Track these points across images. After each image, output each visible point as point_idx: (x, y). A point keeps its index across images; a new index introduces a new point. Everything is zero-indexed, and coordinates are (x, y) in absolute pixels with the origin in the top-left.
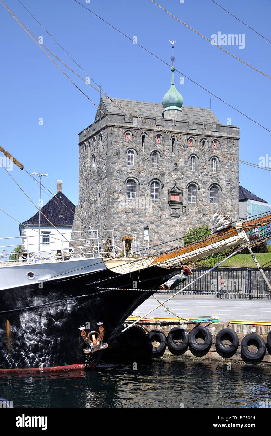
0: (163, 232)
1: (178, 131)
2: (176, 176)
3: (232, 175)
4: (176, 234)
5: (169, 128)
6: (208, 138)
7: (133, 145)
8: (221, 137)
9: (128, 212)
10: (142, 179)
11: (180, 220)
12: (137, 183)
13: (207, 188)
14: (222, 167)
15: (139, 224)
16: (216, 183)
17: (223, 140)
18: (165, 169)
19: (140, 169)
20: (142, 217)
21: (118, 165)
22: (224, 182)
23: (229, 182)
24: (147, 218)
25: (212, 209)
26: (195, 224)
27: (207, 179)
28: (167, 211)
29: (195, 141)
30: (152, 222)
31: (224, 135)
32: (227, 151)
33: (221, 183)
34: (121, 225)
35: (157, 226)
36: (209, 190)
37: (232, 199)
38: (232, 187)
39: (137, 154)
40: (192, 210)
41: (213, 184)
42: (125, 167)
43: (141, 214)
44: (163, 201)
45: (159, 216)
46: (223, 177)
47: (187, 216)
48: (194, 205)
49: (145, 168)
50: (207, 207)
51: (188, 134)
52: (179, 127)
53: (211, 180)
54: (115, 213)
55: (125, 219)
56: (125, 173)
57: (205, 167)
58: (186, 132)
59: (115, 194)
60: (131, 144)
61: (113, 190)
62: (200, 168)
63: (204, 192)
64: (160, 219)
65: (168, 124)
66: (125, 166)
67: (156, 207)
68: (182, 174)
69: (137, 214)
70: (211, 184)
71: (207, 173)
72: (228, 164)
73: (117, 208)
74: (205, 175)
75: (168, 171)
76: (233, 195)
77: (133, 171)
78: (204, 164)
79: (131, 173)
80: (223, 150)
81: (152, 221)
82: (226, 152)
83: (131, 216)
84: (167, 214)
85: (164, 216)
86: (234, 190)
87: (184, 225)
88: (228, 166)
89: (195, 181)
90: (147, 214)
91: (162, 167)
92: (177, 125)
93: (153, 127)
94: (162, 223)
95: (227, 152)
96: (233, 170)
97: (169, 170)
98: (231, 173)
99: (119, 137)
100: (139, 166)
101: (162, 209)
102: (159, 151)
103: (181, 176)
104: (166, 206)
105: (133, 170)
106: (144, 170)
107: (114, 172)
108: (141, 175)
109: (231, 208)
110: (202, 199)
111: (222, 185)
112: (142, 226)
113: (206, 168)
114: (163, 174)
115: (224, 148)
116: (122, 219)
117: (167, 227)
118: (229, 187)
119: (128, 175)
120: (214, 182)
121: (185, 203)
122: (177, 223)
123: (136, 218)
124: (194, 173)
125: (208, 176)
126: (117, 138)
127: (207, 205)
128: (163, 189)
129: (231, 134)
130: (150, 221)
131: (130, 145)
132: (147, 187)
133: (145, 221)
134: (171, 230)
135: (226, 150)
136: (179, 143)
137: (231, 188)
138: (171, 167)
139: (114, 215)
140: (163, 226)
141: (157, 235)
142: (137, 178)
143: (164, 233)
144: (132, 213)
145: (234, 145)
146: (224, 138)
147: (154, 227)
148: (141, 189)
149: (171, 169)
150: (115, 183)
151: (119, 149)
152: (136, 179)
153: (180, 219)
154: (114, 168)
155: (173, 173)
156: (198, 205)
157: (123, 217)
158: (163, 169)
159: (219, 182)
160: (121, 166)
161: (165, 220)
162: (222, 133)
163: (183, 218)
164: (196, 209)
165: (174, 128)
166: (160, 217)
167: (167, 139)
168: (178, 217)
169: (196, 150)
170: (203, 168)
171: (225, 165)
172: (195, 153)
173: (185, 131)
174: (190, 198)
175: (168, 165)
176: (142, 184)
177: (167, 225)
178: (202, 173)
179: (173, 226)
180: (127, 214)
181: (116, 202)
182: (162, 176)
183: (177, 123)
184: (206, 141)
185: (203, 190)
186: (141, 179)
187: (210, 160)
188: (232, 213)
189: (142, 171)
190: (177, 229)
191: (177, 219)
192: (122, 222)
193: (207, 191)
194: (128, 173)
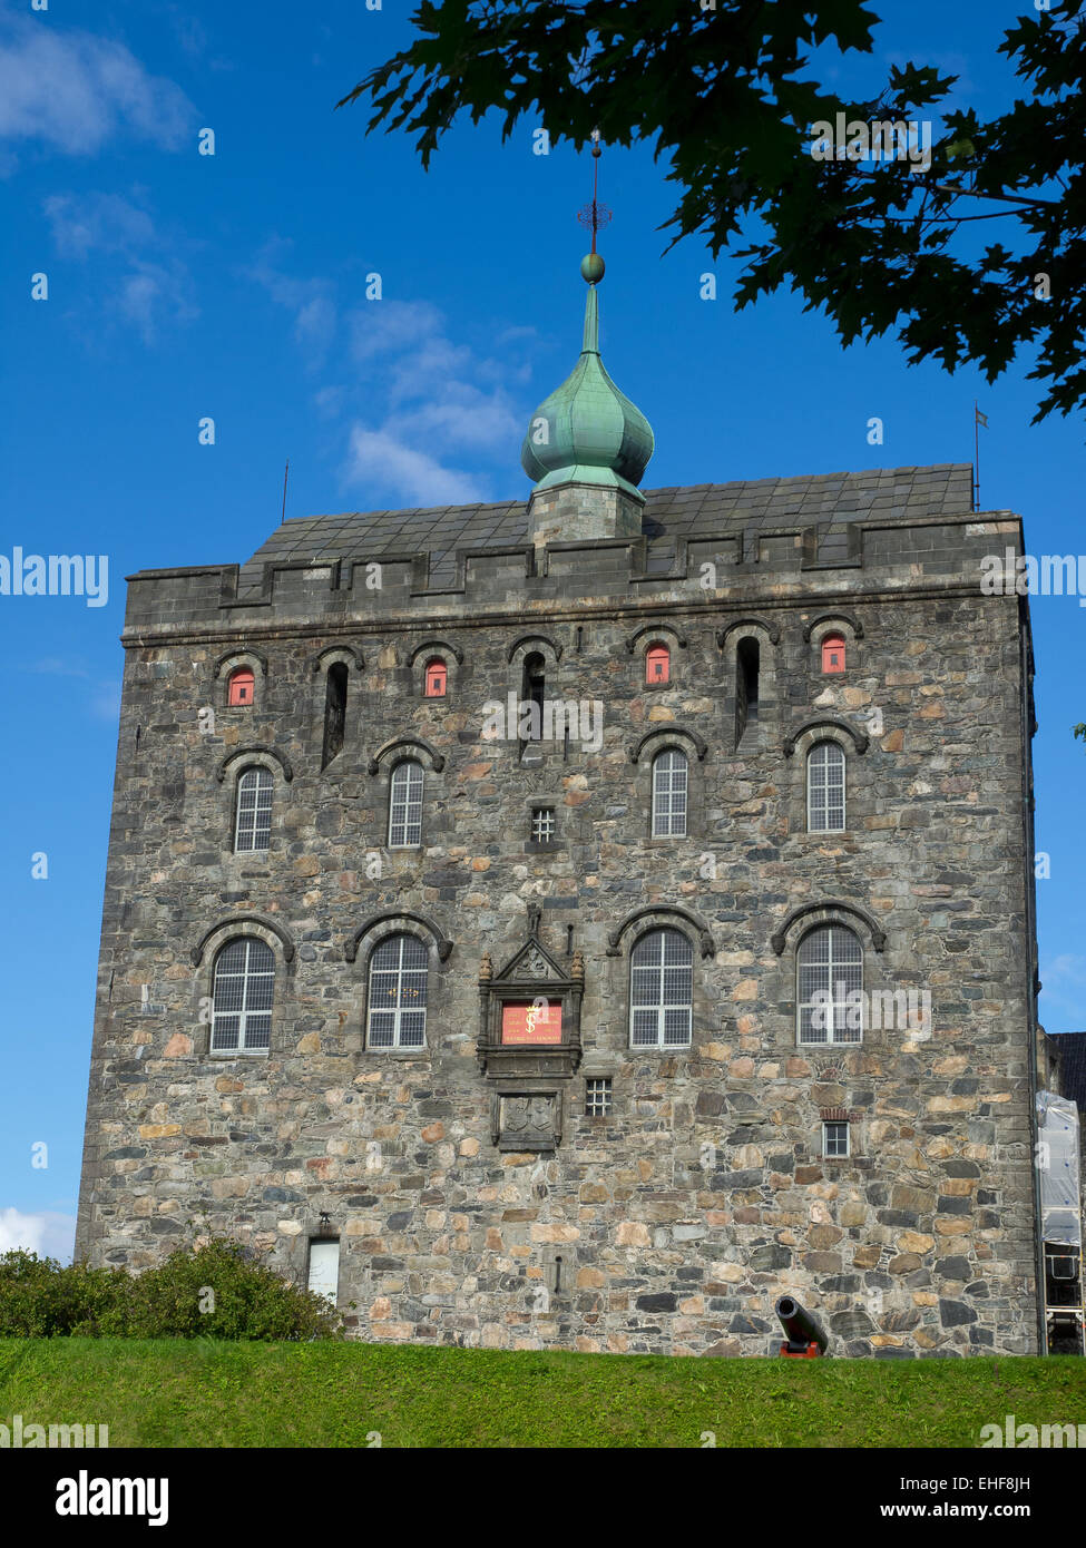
0: (433, 1258)
1: (560, 604)
2: (545, 887)
3: (968, 836)
4: (534, 1270)
5: (502, 600)
6: (781, 618)
7: (268, 733)
8: (873, 597)
9: (209, 1142)
10: (311, 924)
11: (559, 1173)
12: (276, 951)
13: (767, 944)
14: (881, 791)
15: (273, 1214)
16: (839, 898)
17: (890, 616)
18: (463, 849)
19: (306, 868)
20: (296, 1164)
21: (165, 861)
22: (902, 888)
23: (947, 888)
24: (331, 1171)
25: (806, 1085)
26: (672, 1195)
27: (770, 884)
28: (469, 1113)
29: (683, 645)
30: (361, 1198)
31: (895, 583)
32: (929, 682)
33: (876, 903)
34: (161, 1225)
35: (398, 1222)
36: (779, 954)
37: (971, 1003)
38: (967, 916)
39: (289, 779)
40: (657, 1098)
41: (812, 909)
42: (209, 868)
43: (288, 1148)
44: (447, 1054)
45: (411, 1151)
46: (893, 855)
47: (610, 1139)
48: (668, 1066)
49: (338, 852)
50: (770, 1069)
51: (633, 613)
52: (571, 579)
53: (799, 888)
54: (127, 1152)
55: (184, 1187)
56: (209, 899)
57: (753, 806)
58: (617, 606)
59: (137, 1032)
60: (257, 727)
61: (124, 1008)
62: (717, 814)
63: (745, 971)
64: (417, 1172)
65: (495, 574)
66: (211, 859)
67: (398, 1094)
68: (589, 868)
69: (265, 1149)
70: (796, 907)
71: (767, 843)
72: (937, 764)
73: (143, 1115)
74: (754, 855)
75: (484, 861)
76: (978, 973)
77: (255, 882)
78: (745, 788)
79: (244, 895)
80: (890, 680)
81: (365, 1189)
82: (914, 686)
83: (228, 1164)
84: (467, 1136)
85: (446, 1154)
86: (982, 937)
87: (588, 1209)
88: (935, 777)
89: (680, 904)
90: (334, 1147)
91: (450, 840)
92: (558, 570)
93: (397, 607)
94: (433, 1198)
95: (926, 691)
96: (972, 799)
97: (495, 852)
98: (956, 825)
99: (187, 697)
100: (298, 849)
101: (434, 1105)
102: (434, 741)
103: (580, 879)
104: (463, 1084)
105: (259, 875)
106: (330, 866)
107: (142, 902)
108: (306, 903)
109: (961, 1069)
110: (732, 1024)
111: (888, 909)
112: (292, 1227)
113: (760, 813)
114: (450, 880)
115: (903, 666)
116: (170, 1185)
117: (465, 1220)
118: (941, 920)
119: (222, 911)
120: (822, 898)
121: (597, 1057)
122: (541, 1192)
123: (258, 1172)
124: (671, 853)
125: (782, 863)
126: (172, 704)
127: (770, 1056)
128: (451, 977)
129: (953, 569)
130: (345, 1190)
131: (252, 731)
132: (339, 974)
133: (319, 1189)
134: (496, 1244)
135: (919, 675)
136: (571, 676)
137: (961, 924)
138: (508, 835)
139: (120, 1165)
140: (438, 1218)
141: (389, 1282)
142: (276, 921)
143: (440, 1267)
144: (233, 1144)
145: (983, 637)
146: (900, 596)
147: (376, 1227)
148: (299, 986)
149: (512, 844)
150: (140, 966)
151: (181, 766)
152: (270, 927)
153: (565, 1162)
154: (145, 877)
155: (521, 870)
156: (696, 1063)
157: (178, 1170)
158: (456, 850)
159: (857, 894)
160: (181, 863)
161: (456, 1177)
162: (882, 571)
163: (583, 1156)
164: (685, 1090)
165: (537, 596)
166: (421, 1158)
167: (486, 667)
168: (548, 1153)
169: (687, 706)
170: (737, 815)
171: (911, 773)
172: (677, 723)
173: (611, 598)
174: (653, 1017)
175: (487, 823)
176: (309, 955)
177: (463, 1209)
178: (736, 847)
179: (511, 1215)
180: (200, 1150)
181: (137, 1080)
182: (448, 896)
183: (561, 562)
184: (763, 636)
185: (741, 958)
186: (300, 930)
187: (789, 753)
188: (968, 1103)
189: (318, 881)
190: (540, 1233)
191: (538, 1170)
192: (166, 1205)
193: (770, 962)
194: (225, 898)
